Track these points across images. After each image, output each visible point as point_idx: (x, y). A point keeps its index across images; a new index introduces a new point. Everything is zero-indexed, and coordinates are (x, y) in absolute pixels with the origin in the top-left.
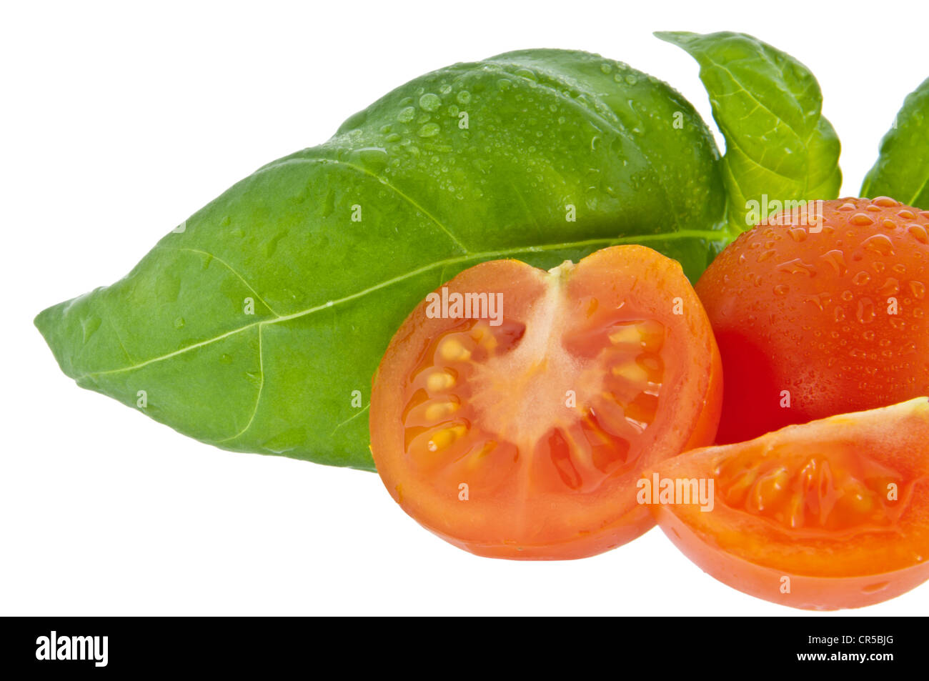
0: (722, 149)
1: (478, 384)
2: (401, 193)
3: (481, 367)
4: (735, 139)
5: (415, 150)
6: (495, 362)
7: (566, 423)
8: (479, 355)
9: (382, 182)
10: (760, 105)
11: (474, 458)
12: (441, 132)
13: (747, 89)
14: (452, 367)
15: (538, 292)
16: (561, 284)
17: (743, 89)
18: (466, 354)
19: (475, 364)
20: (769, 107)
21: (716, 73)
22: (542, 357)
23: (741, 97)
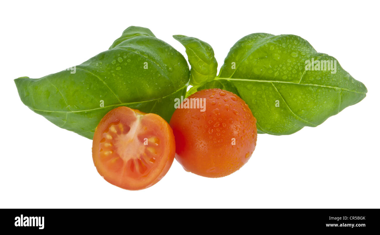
0: (190, 68)
1: (118, 140)
2: (108, 87)
3: (118, 136)
4: (194, 67)
5: (114, 75)
6: (122, 135)
7: (135, 158)
8: (119, 132)
9: (104, 83)
10: (200, 59)
11: (113, 160)
12: (121, 69)
13: (198, 56)
14: (112, 134)
15: (134, 120)
16: (140, 119)
17: (196, 56)
18: (116, 132)
19: (117, 135)
20: (203, 60)
21: (190, 51)
22: (132, 138)
23: (196, 58)
